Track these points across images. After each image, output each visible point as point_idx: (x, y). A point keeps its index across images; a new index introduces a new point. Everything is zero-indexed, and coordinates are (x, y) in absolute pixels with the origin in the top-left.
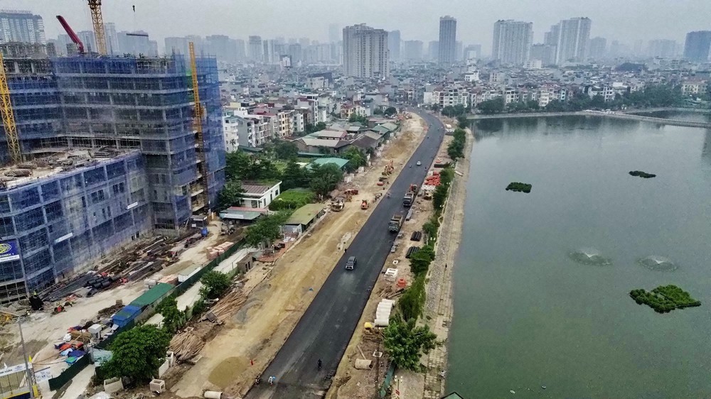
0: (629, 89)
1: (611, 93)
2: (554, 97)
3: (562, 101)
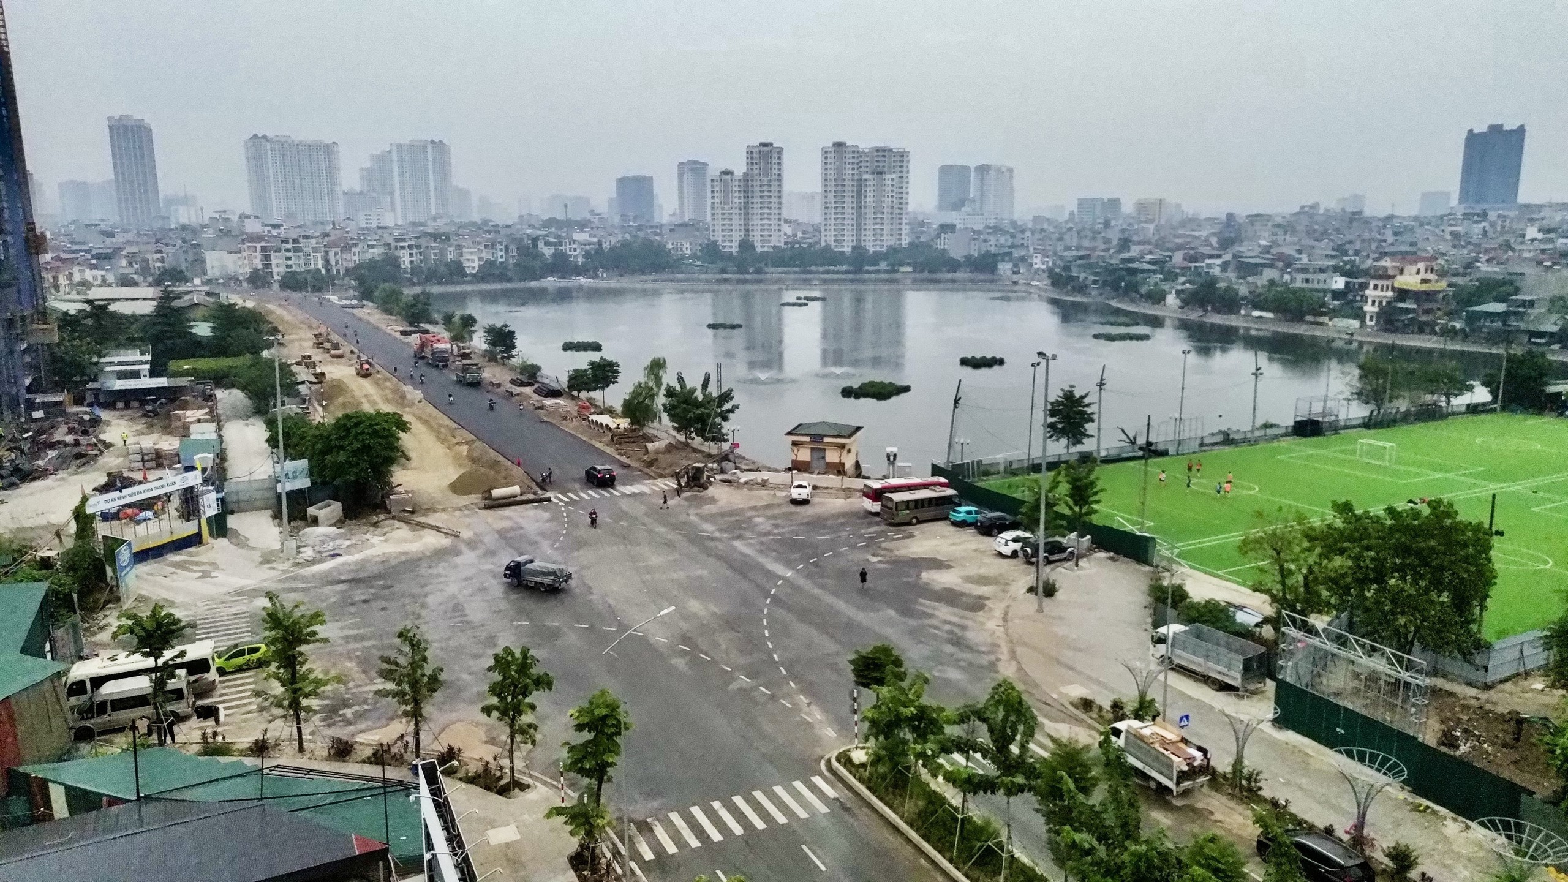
1: (575, 250)
2: (487, 255)
3: (501, 263)
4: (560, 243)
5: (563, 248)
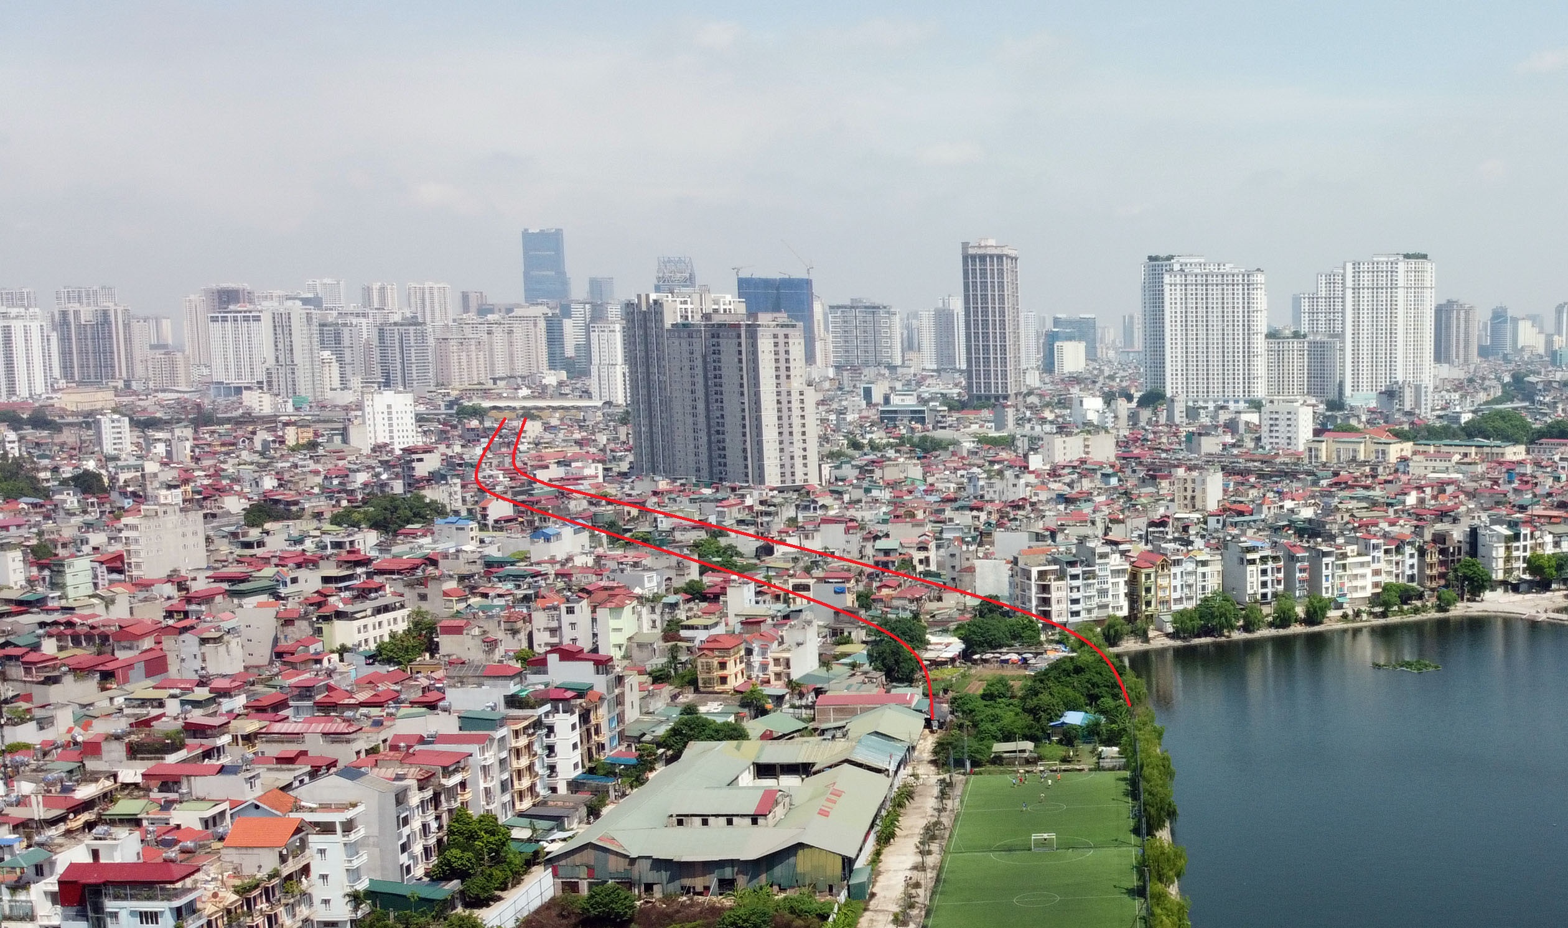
3: (1411, 577)
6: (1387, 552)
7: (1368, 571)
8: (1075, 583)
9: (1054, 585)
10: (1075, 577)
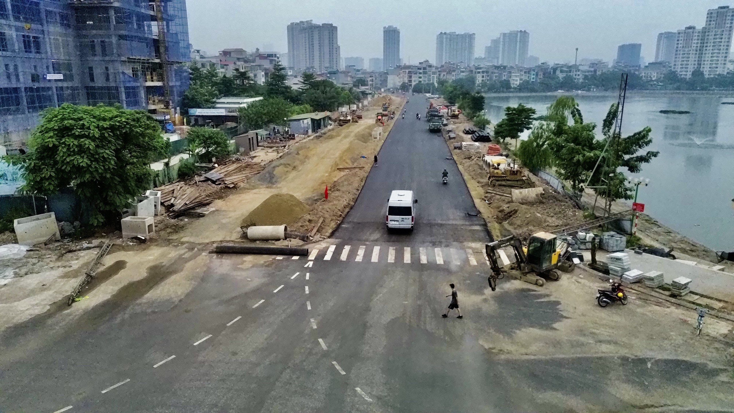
0: (595, 71)
1: (579, 75)
2: (525, 77)
3: (532, 82)
4: (570, 71)
5: (571, 74)
6: (525, 72)
7: (518, 79)
8: (421, 75)
9: (413, 75)
10: (420, 73)
